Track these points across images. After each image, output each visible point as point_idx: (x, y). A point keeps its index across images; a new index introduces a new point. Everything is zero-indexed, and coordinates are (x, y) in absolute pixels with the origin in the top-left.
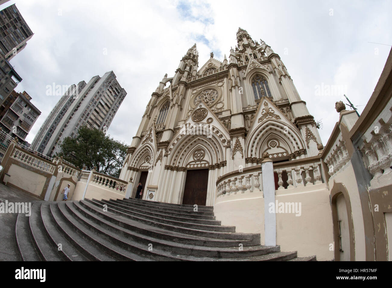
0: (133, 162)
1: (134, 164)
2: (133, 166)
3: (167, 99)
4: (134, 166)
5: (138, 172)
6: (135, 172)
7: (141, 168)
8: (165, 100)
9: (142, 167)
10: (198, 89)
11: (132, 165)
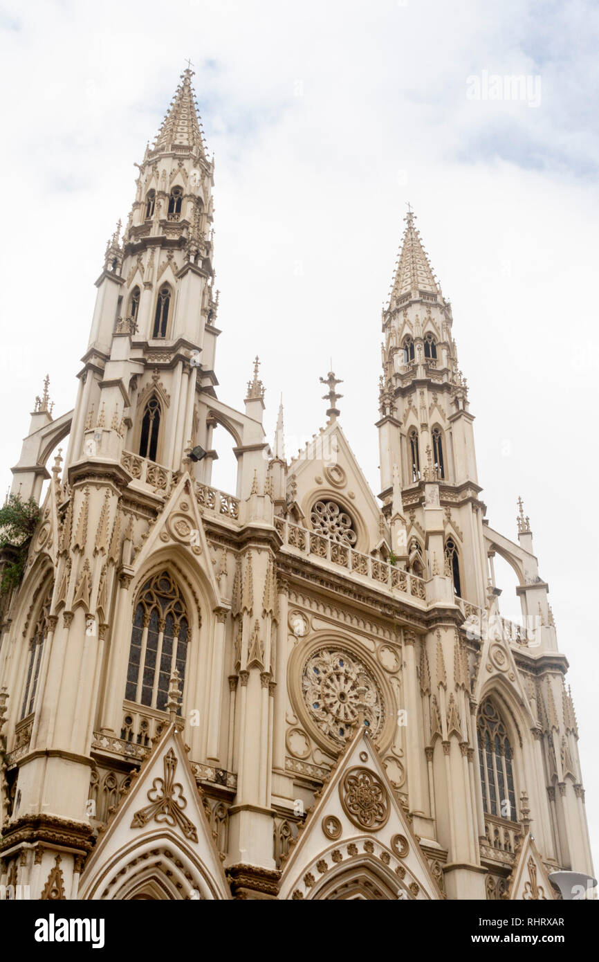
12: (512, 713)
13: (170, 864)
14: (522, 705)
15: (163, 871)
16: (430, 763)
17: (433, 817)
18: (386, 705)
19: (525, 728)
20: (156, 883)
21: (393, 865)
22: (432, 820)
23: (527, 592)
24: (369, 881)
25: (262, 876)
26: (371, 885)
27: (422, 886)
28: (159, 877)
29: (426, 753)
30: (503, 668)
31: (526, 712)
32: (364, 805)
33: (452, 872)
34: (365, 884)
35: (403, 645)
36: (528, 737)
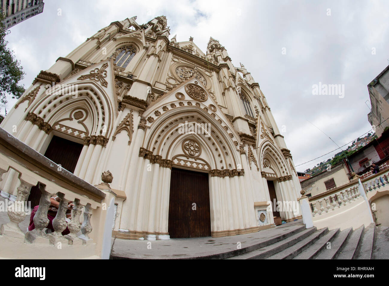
0: (45, 107)
1: (44, 111)
2: (41, 116)
3: (132, 42)
4: (45, 116)
5: (49, 134)
6: (43, 132)
7: (57, 127)
8: (129, 41)
9: (62, 126)
10: (180, 60)
11: (40, 112)
12: (247, 94)
13: (91, 94)
14: (250, 92)
15: (89, 97)
16: (224, 96)
17: (226, 107)
18: (207, 81)
19: (252, 97)
20: (85, 102)
21: (210, 112)
22: (227, 108)
23: (246, 75)
24: (200, 117)
25: (136, 101)
26: (200, 119)
27: (223, 121)
28: (87, 100)
29: (222, 94)
30: (243, 83)
31: (251, 93)
32: (197, 94)
33: (236, 121)
34: (198, 119)
35: (212, 72)
36: (253, 99)
